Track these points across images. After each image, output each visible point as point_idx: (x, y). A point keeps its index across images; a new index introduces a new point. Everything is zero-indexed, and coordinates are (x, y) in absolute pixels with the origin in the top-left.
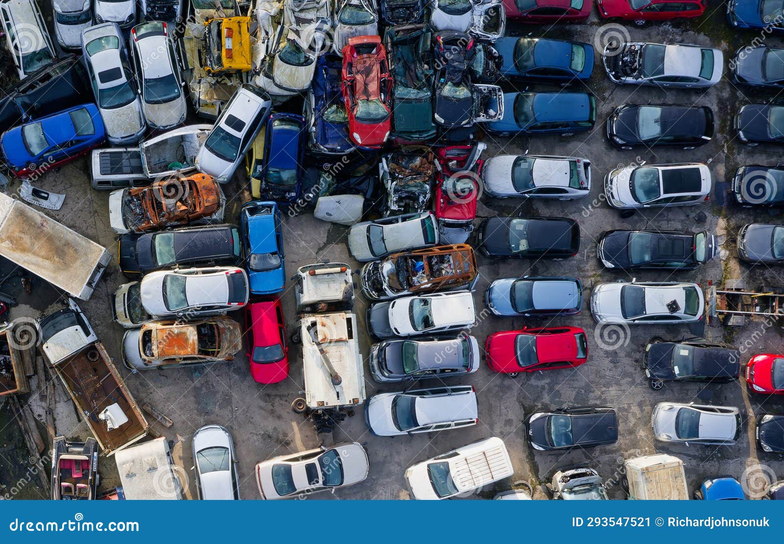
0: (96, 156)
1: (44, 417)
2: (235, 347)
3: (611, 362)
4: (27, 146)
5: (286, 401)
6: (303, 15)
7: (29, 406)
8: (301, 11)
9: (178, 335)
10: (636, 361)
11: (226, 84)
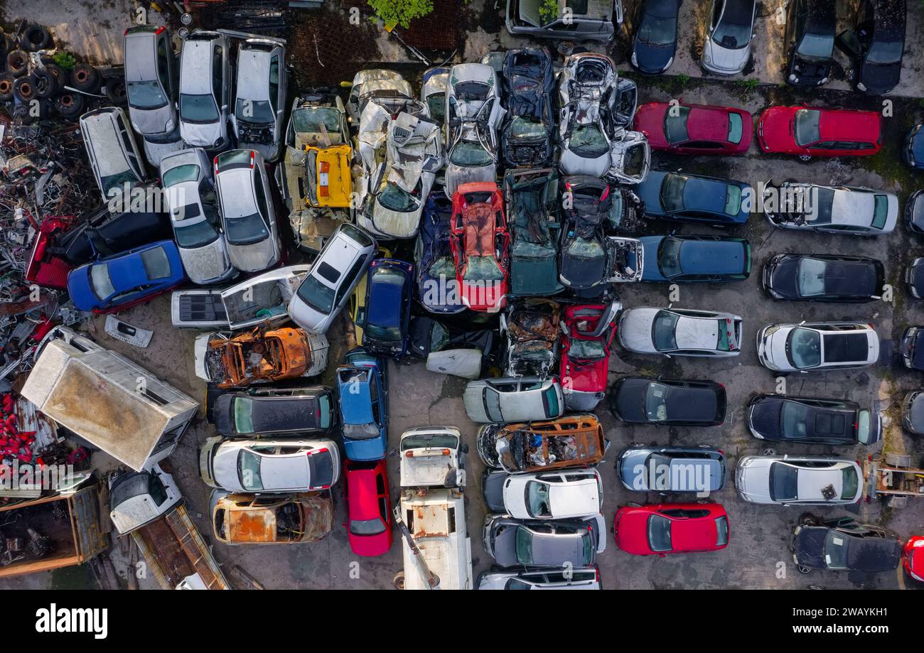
0: (176, 298)
1: (126, 574)
2: (323, 529)
3: (755, 539)
4: (93, 290)
5: (390, 570)
6: (408, 151)
7: (111, 561)
8: (407, 146)
9: (254, 518)
10: (783, 539)
11: (329, 217)
